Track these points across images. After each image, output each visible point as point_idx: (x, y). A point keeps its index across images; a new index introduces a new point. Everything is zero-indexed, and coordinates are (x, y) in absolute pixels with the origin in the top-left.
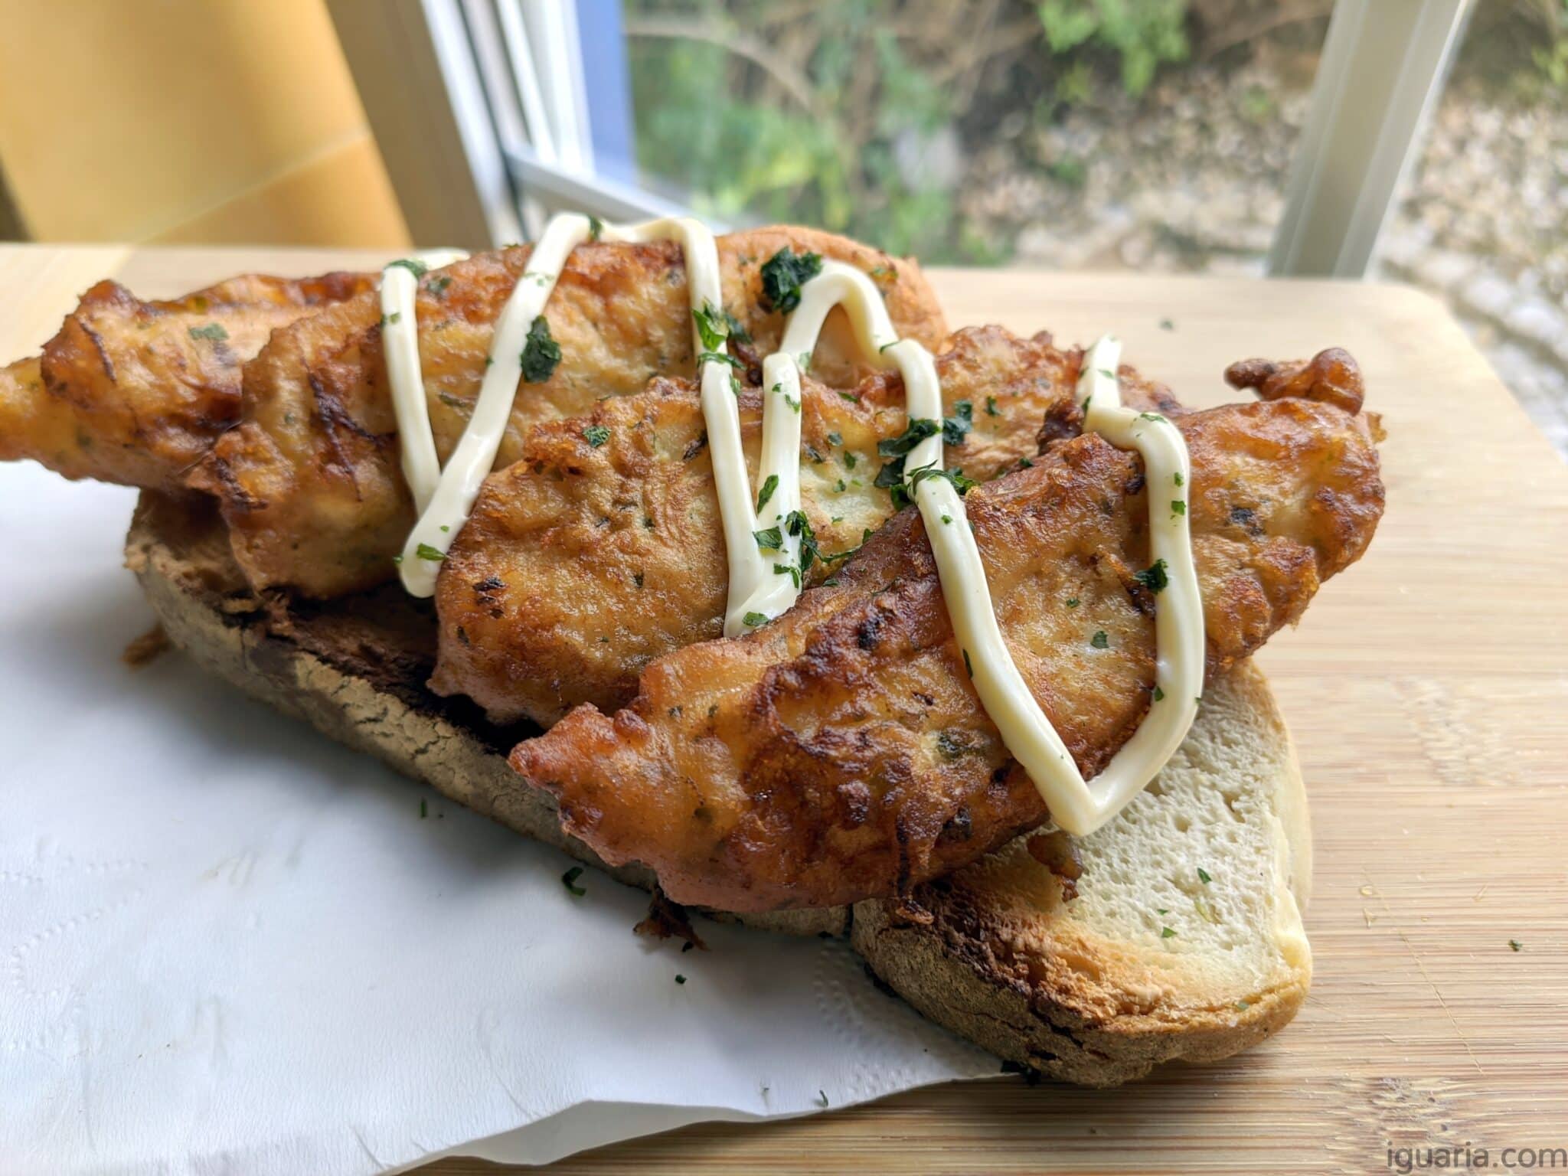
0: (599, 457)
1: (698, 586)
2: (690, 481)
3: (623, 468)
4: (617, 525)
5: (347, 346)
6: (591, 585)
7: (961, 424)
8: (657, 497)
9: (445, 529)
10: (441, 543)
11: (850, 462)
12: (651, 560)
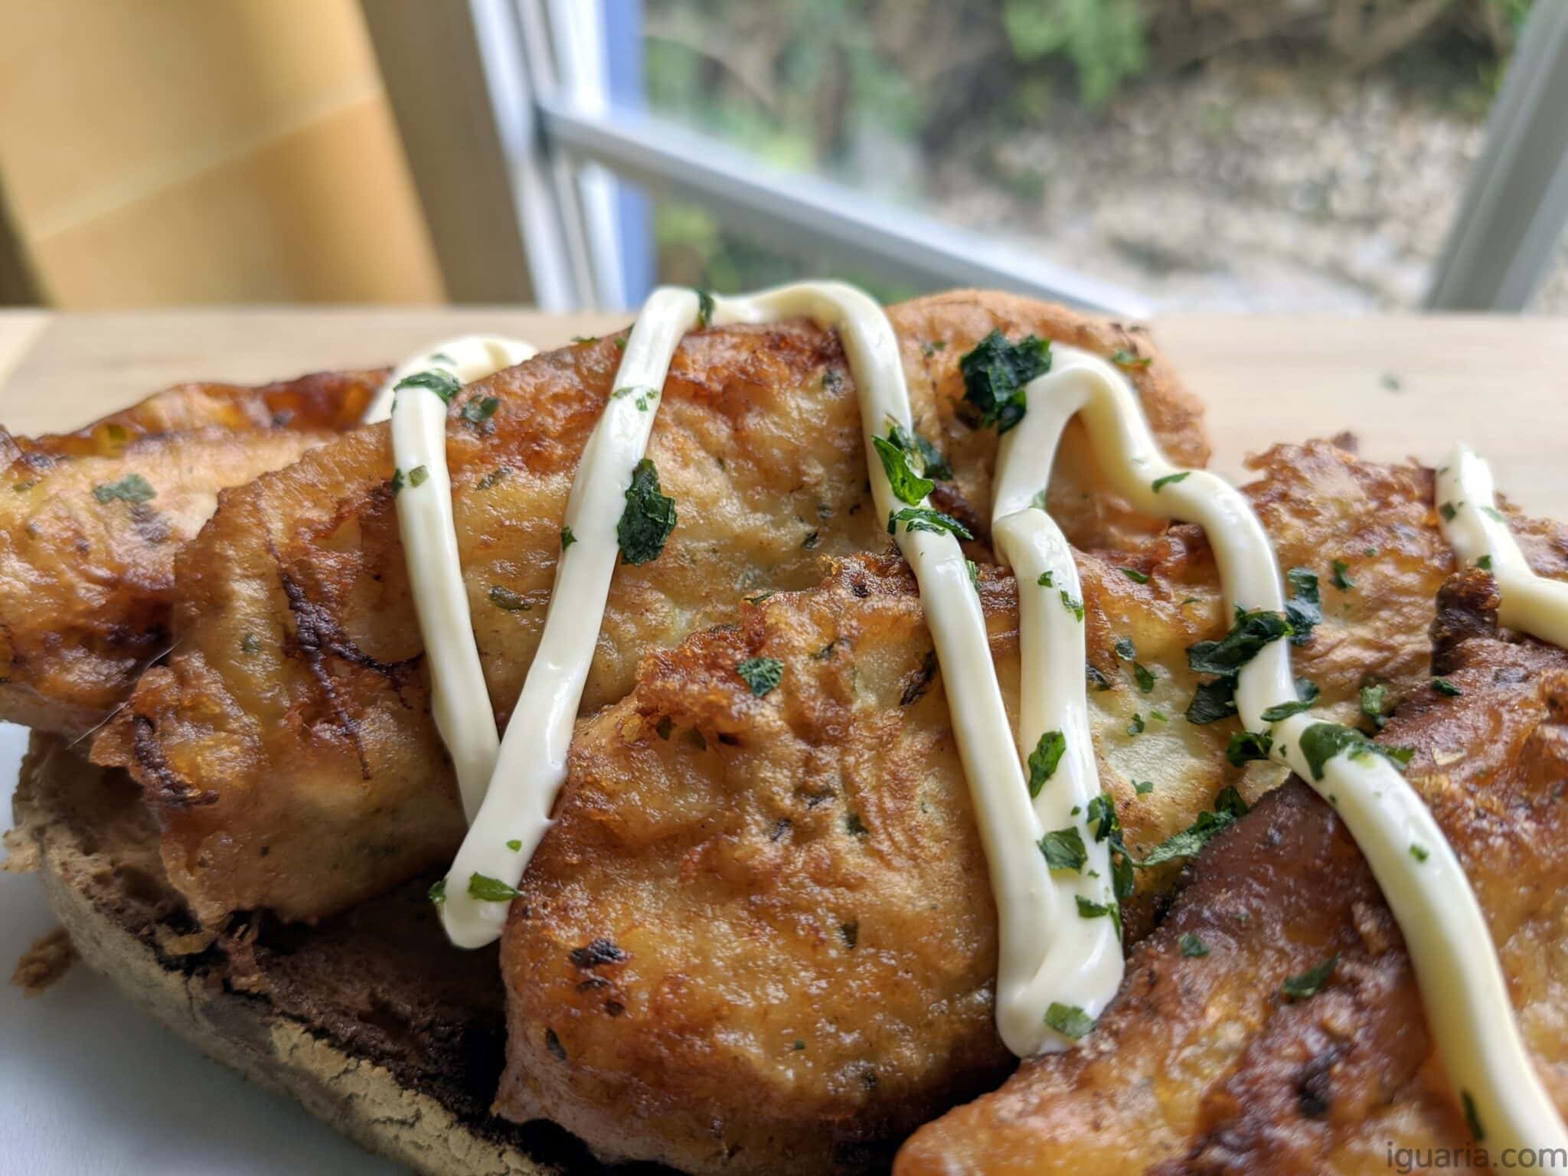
0: (768, 714)
1: (948, 935)
2: (912, 744)
3: (805, 729)
4: (805, 833)
5: (339, 519)
6: (770, 948)
7: (1308, 610)
8: (864, 776)
9: (514, 845)
10: (508, 871)
11: (1144, 681)
12: (869, 897)
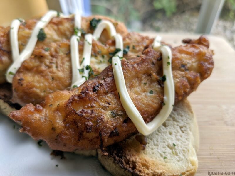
0: (47, 53)
1: (66, 80)
2: (67, 59)
3: (52, 56)
4: (49, 67)
5: (5, 35)
6: (42, 79)
7: (127, 50)
8: (59, 62)
9: (15, 68)
10: (14, 71)
11: (103, 57)
12: (56, 74)
